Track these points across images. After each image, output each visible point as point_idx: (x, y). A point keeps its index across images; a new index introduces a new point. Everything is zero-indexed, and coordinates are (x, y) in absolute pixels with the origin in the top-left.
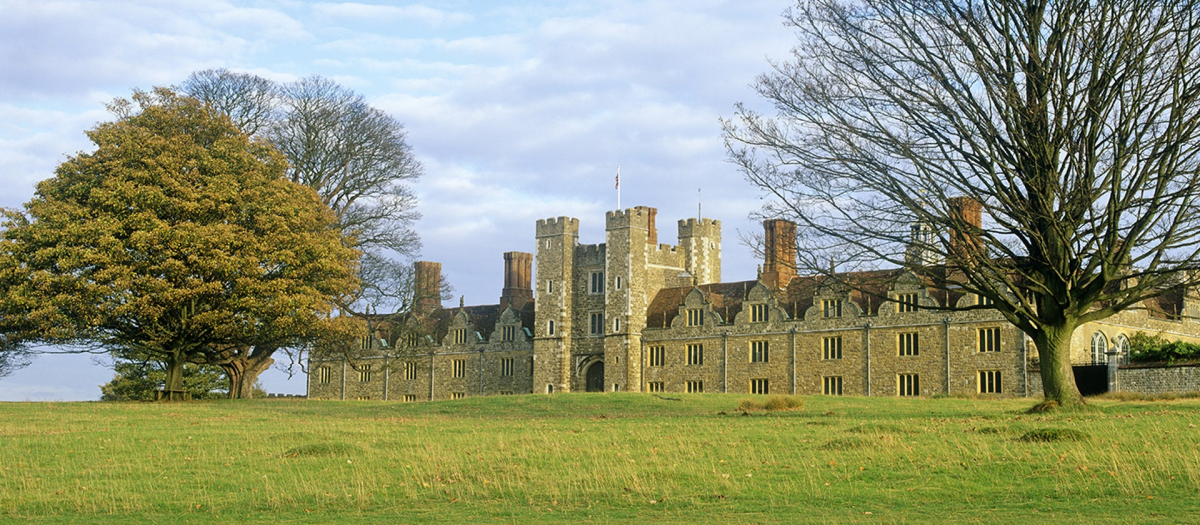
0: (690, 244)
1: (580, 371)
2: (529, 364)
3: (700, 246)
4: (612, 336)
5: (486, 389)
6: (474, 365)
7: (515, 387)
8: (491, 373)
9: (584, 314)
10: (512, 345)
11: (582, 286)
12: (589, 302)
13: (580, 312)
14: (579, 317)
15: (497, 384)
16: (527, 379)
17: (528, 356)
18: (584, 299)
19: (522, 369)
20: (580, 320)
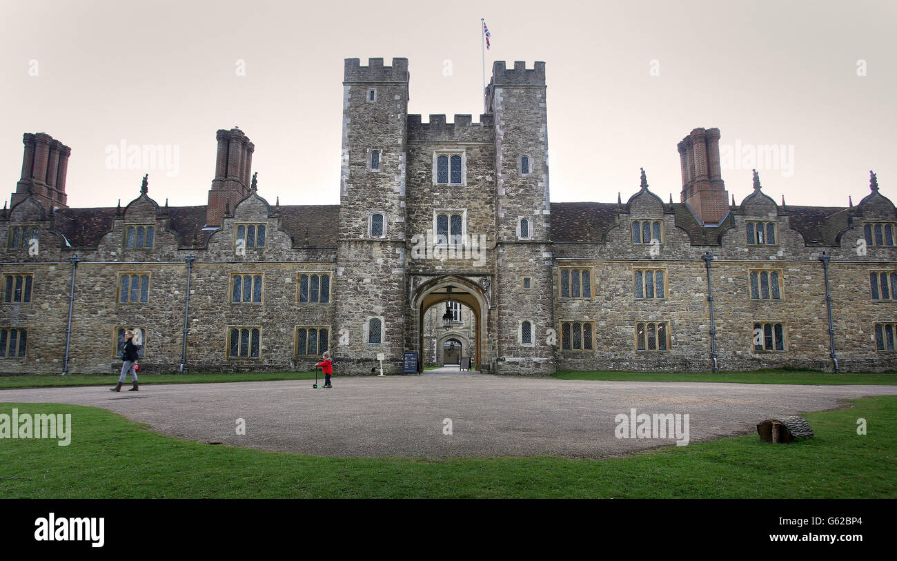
1: (416, 300)
5: (197, 323)
6: (172, 283)
7: (264, 321)
8: (209, 297)
9: (424, 213)
10: (261, 254)
11: (419, 172)
12: (436, 196)
13: (415, 209)
14: (413, 216)
15: (223, 315)
16: (295, 309)
17: (297, 272)
18: (423, 189)
19: (282, 293)
20: (415, 221)
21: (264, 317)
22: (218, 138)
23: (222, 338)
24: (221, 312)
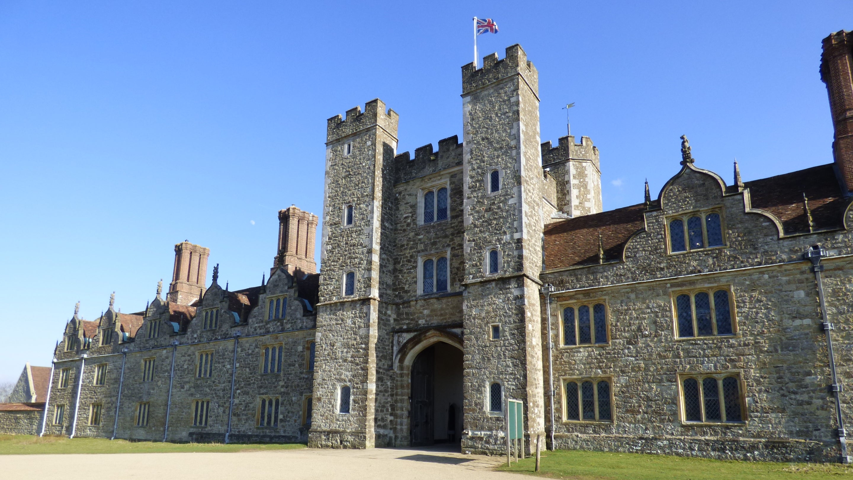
0: (568, 172)
1: (401, 361)
2: (307, 353)
3: (581, 174)
4: (484, 283)
5: (239, 394)
6: (226, 358)
7: (282, 390)
8: (248, 370)
9: (409, 261)
10: (282, 325)
11: (404, 216)
12: (420, 240)
13: (401, 259)
14: (398, 267)
15: (256, 386)
16: (304, 377)
17: (307, 339)
18: (408, 235)
19: (295, 361)
20: (401, 271)
21: (282, 387)
22: (280, 218)
23: (254, 409)
24: (254, 383)
